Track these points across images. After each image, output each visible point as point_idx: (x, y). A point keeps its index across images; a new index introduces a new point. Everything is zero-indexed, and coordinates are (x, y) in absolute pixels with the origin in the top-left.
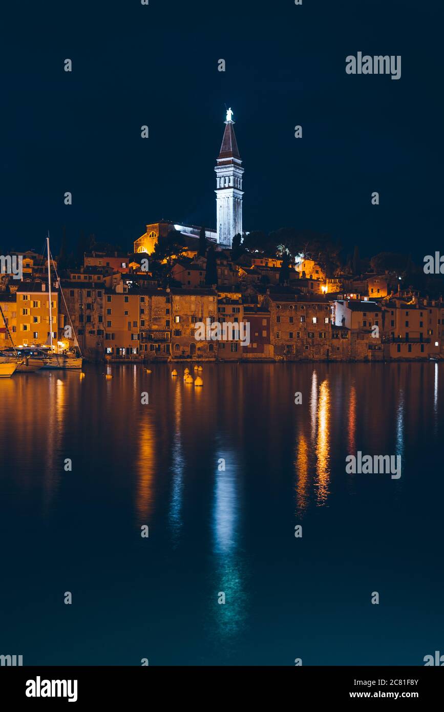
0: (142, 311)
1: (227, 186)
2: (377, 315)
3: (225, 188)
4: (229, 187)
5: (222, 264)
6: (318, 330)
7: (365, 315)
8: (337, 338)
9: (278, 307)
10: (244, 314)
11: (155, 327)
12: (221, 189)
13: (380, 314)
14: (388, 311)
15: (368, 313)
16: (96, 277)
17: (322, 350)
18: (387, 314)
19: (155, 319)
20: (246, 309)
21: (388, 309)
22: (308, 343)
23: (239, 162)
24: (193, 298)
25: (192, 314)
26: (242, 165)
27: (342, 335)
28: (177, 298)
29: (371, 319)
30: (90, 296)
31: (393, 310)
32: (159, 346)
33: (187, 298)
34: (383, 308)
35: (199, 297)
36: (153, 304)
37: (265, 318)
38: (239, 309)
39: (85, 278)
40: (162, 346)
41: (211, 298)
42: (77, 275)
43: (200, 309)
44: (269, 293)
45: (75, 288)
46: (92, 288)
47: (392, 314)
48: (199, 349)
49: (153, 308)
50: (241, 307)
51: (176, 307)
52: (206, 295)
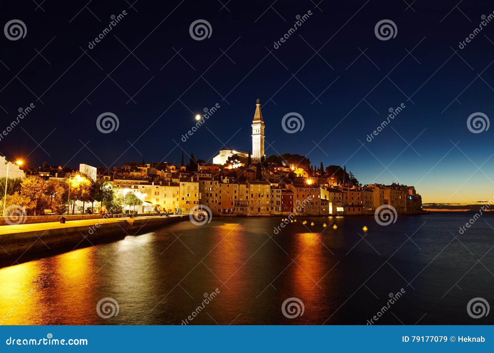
0: (235, 192)
1: (257, 133)
2: (340, 194)
3: (256, 134)
4: (259, 134)
5: (263, 170)
6: (315, 201)
7: (335, 194)
8: (324, 204)
9: (298, 190)
10: (282, 193)
11: (241, 199)
12: (254, 135)
13: (341, 194)
14: (345, 192)
15: (336, 193)
16: (208, 175)
17: (317, 210)
18: (344, 194)
19: (241, 195)
20: (283, 191)
21: (345, 191)
22: (311, 207)
23: (263, 122)
24: (259, 186)
25: (259, 193)
26: (264, 124)
27: (326, 204)
28: (252, 185)
29: (337, 196)
30: (212, 184)
31: (346, 192)
32: (243, 208)
33: (257, 186)
34: (342, 191)
35: (262, 185)
36: (240, 188)
37: (291, 195)
38: (279, 191)
39: (203, 175)
40: (244, 209)
41: (268, 186)
42: (199, 174)
43: (263, 191)
44: (292, 183)
45: (205, 180)
46: (212, 180)
47: (346, 194)
48: (262, 210)
49: (240, 190)
50: (280, 190)
51: (252, 190)
52: (265, 184)
